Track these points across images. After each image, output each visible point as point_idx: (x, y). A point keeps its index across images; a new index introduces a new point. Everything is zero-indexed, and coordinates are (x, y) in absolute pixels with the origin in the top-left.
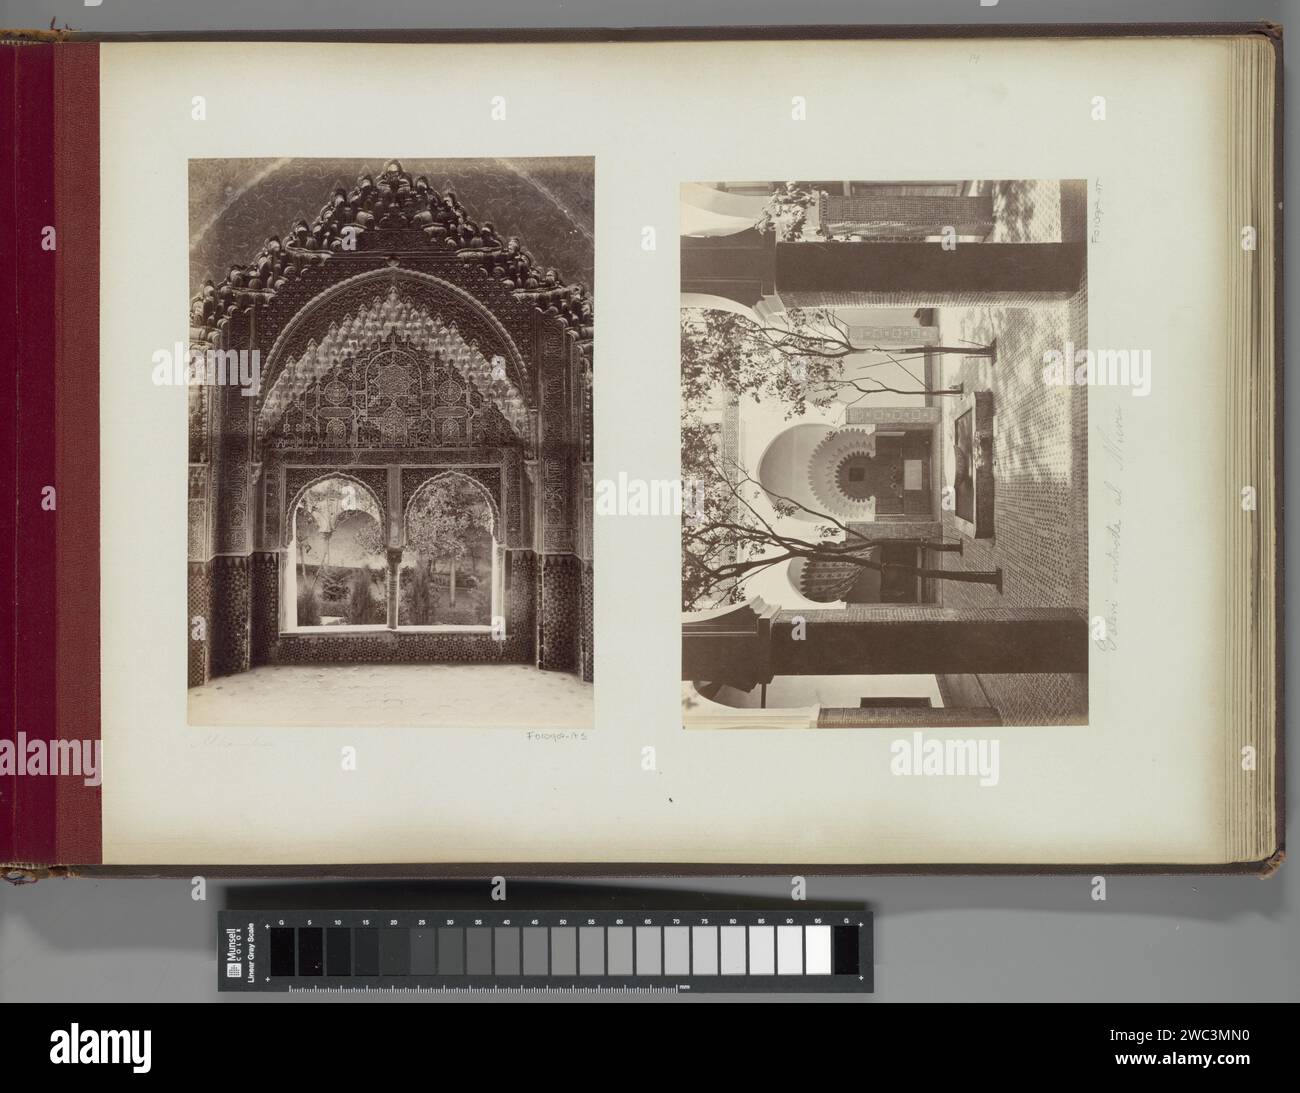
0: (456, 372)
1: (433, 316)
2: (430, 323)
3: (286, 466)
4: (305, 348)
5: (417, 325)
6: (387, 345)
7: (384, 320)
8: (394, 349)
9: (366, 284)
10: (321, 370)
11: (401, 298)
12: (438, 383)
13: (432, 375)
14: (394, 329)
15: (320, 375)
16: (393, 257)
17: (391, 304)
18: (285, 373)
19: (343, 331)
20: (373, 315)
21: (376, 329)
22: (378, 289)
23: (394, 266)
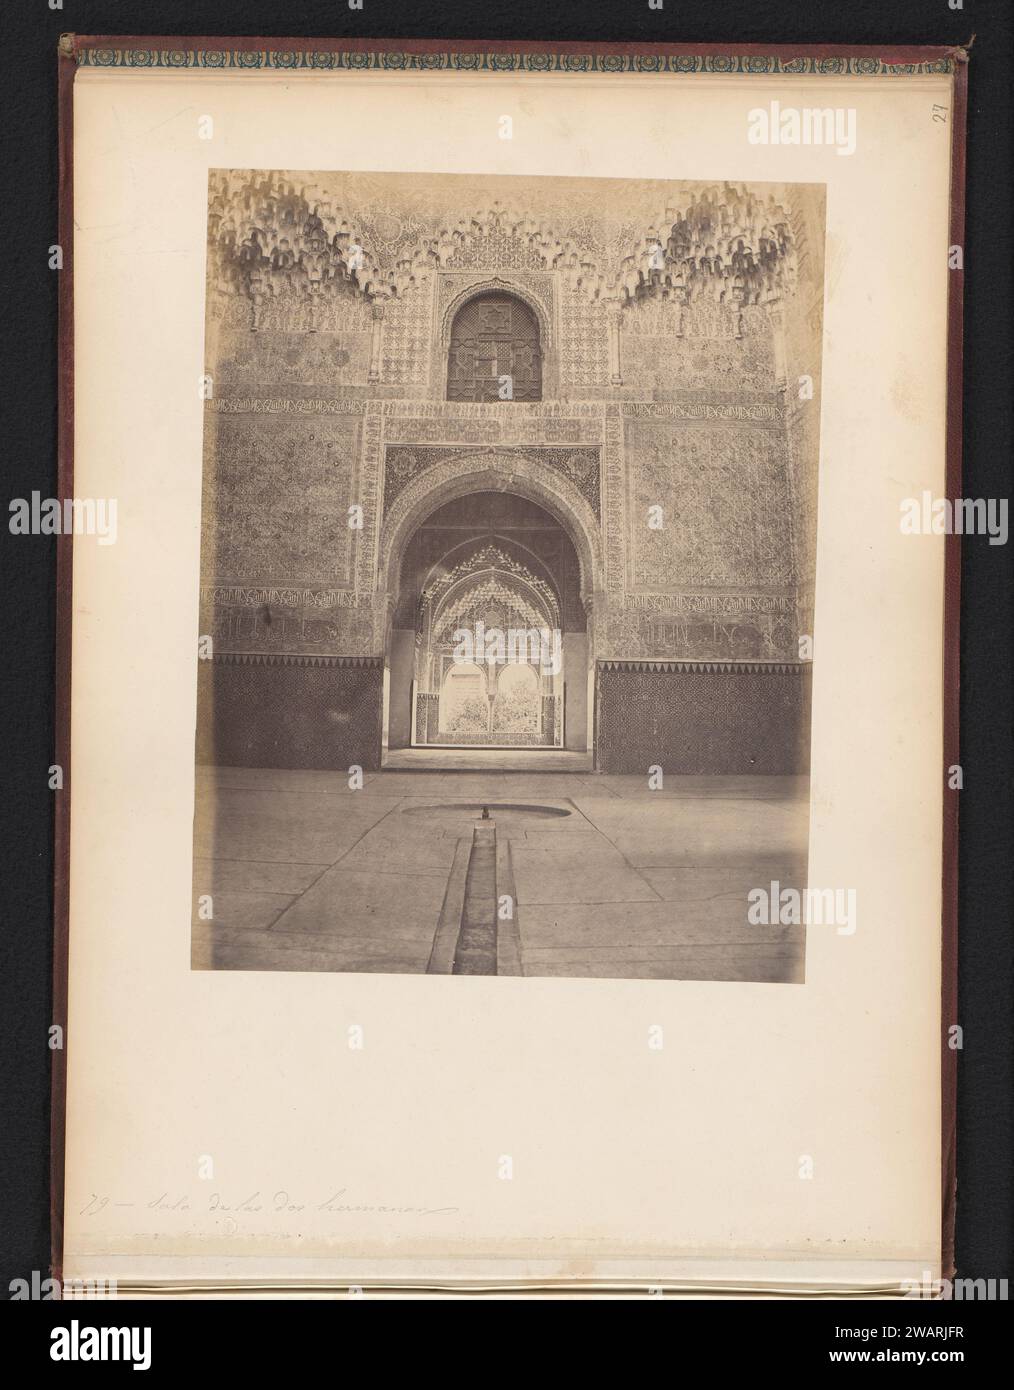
0: (520, 615)
1: (509, 590)
2: (508, 592)
3: (443, 656)
4: (454, 603)
5: (503, 594)
6: (489, 603)
7: (488, 591)
8: (493, 604)
9: (482, 575)
10: (460, 614)
11: (496, 582)
12: (512, 620)
13: (509, 617)
14: (493, 596)
15: (459, 616)
16: (493, 565)
17: (492, 585)
18: (444, 614)
19: (470, 596)
20: (483, 589)
21: (484, 595)
22: (486, 579)
23: (493, 568)
